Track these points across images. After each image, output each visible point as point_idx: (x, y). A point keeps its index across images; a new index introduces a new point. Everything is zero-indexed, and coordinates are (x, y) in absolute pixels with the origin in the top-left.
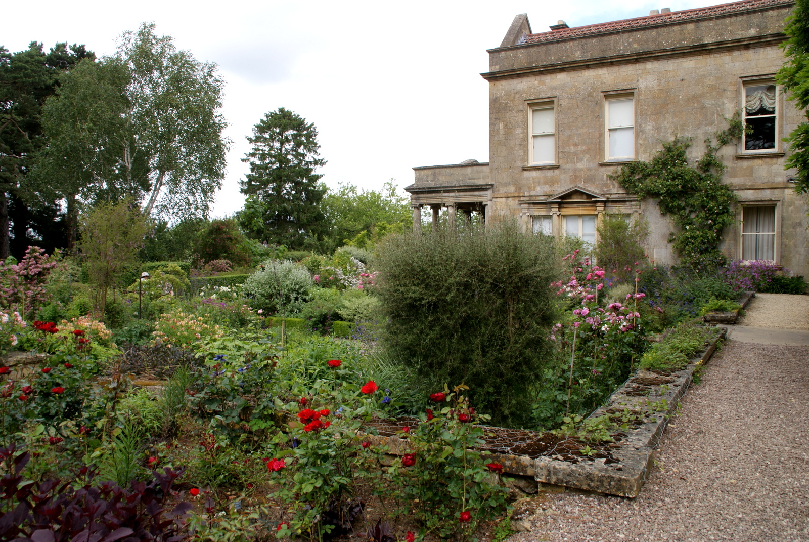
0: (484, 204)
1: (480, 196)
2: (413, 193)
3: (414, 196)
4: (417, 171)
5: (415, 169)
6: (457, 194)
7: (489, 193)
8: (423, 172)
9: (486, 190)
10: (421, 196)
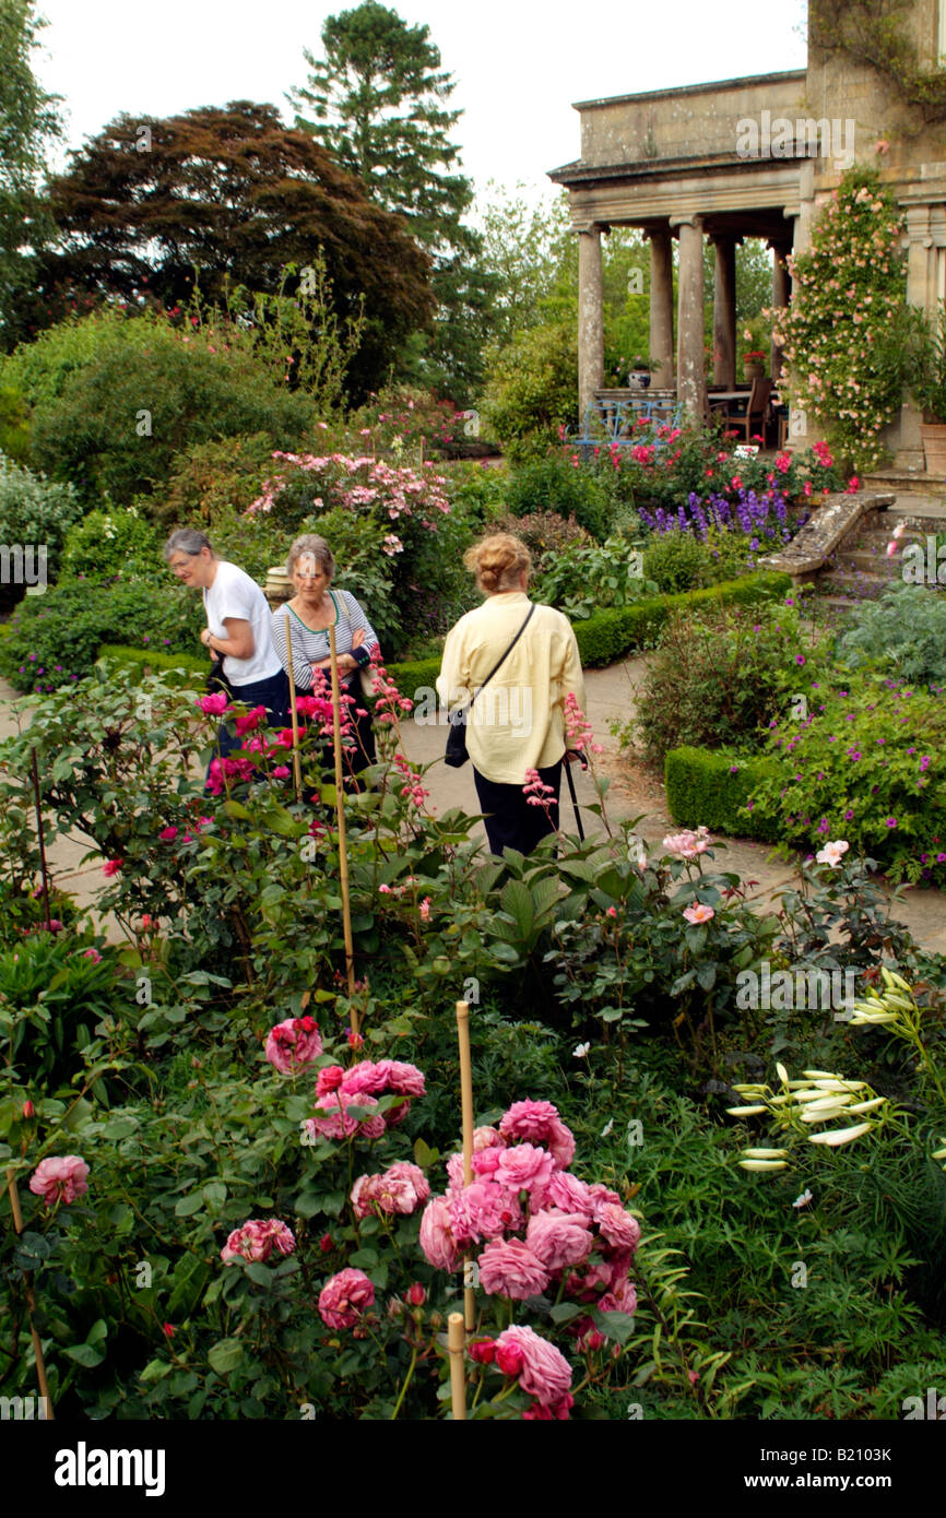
0: (787, 212)
1: (775, 187)
2: (574, 186)
3: (575, 197)
4: (588, 115)
5: (585, 108)
6: (704, 183)
7: (804, 174)
8: (604, 118)
9: (795, 162)
10: (598, 194)
